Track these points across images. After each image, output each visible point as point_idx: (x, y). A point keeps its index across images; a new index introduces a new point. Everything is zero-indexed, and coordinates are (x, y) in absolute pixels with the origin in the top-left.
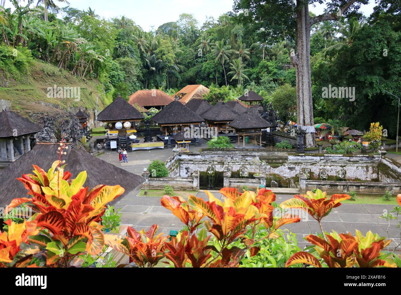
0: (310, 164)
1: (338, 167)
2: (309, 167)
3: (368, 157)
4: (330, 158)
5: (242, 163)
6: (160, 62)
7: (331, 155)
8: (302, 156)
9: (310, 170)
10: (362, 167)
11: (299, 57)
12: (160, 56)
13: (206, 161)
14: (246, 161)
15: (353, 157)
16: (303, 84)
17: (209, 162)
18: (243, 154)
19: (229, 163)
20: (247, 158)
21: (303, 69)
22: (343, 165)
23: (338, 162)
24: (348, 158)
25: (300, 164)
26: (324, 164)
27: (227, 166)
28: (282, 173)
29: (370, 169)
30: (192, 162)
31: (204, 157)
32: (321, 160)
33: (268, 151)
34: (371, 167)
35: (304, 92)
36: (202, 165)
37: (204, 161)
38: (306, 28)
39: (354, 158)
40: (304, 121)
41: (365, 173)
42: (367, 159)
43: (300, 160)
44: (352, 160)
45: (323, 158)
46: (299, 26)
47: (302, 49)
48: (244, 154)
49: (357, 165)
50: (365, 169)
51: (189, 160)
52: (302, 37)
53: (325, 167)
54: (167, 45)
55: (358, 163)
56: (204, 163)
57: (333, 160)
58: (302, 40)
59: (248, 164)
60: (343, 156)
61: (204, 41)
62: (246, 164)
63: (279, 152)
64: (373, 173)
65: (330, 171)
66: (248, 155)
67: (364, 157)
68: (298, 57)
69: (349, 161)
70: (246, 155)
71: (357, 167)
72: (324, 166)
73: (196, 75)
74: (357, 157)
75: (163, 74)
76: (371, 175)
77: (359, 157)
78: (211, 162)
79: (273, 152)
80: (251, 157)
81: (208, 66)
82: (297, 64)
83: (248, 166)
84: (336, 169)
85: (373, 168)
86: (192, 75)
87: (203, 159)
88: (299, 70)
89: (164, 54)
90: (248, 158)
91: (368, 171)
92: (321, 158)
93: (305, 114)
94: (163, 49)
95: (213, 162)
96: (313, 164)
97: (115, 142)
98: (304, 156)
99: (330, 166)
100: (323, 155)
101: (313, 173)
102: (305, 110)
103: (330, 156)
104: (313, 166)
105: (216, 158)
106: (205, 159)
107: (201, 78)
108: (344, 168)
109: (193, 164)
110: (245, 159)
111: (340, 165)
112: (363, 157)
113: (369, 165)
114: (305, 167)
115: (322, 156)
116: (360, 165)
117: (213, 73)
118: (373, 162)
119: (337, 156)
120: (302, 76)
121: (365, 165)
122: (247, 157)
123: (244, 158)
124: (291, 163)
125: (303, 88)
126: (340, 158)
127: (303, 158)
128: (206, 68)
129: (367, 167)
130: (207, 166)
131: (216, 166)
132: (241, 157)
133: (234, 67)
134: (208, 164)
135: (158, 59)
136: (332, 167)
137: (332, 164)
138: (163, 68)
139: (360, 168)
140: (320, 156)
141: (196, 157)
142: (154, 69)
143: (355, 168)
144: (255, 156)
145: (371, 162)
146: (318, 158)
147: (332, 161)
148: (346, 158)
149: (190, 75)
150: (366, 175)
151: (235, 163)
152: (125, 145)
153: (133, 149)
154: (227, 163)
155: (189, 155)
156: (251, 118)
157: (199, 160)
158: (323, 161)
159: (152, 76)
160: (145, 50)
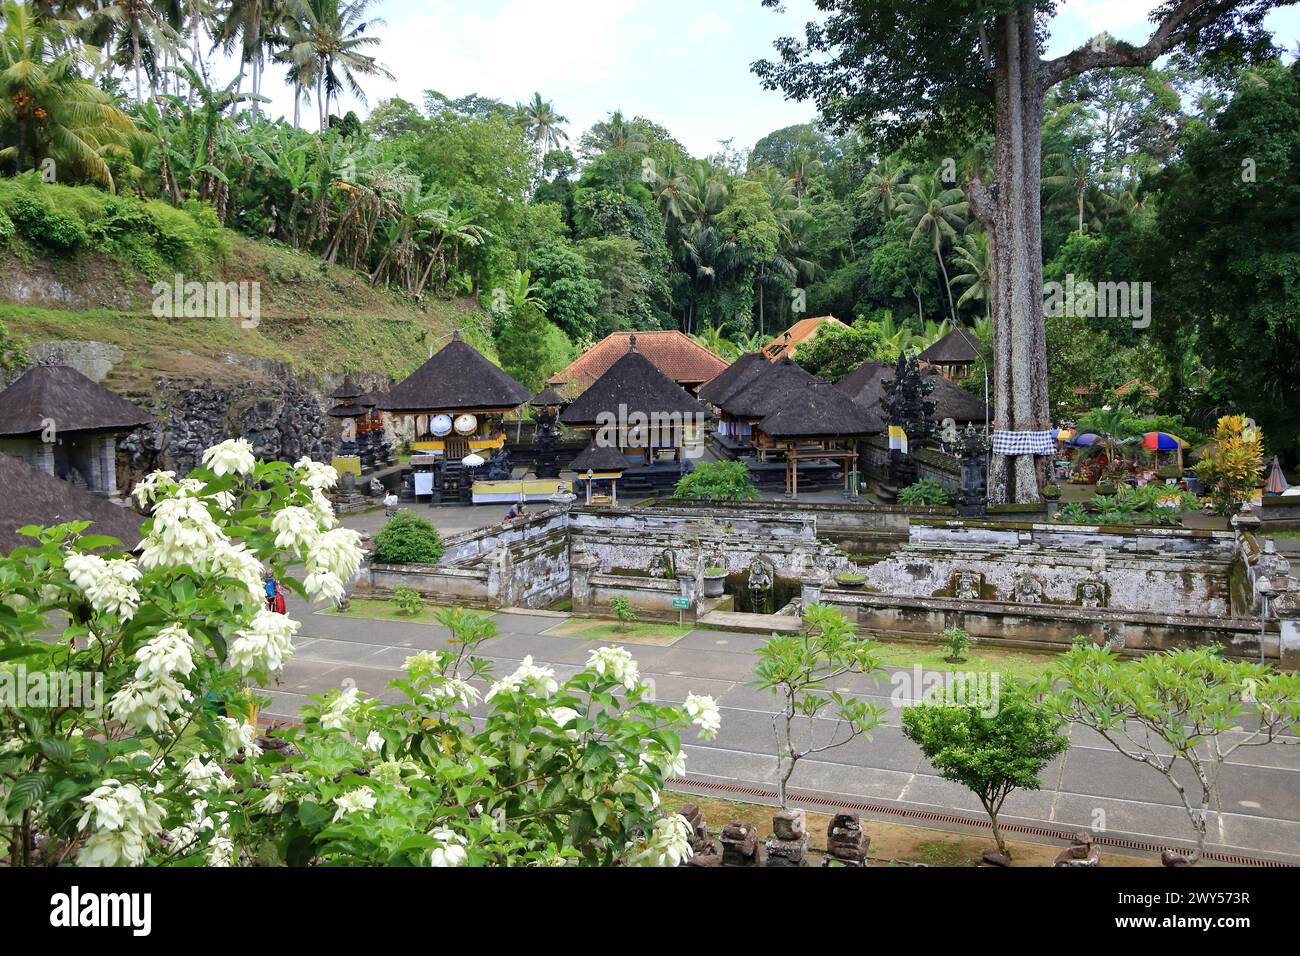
0: (980, 556)
1: (1078, 570)
2: (980, 566)
3: (1190, 538)
4: (1054, 537)
5: (757, 547)
6: (728, 251)
7: (1056, 528)
8: (955, 528)
9: (983, 576)
10: (1167, 573)
11: (1001, 196)
12: (730, 230)
13: (650, 535)
14: (773, 538)
15: (1135, 535)
16: (1009, 289)
17: (658, 541)
18: (762, 517)
19: (717, 543)
20: (774, 532)
21: (1010, 237)
23: (1081, 553)
24: (1119, 540)
25: (948, 556)
26: (1030, 559)
27: (710, 553)
29: (1198, 580)
30: (607, 539)
31: (643, 522)
32: (1023, 542)
34: (1200, 576)
35: (1013, 317)
36: (636, 549)
37: (643, 535)
38: (1024, 99)
39: (1140, 540)
40: (1011, 414)
41: (1179, 596)
42: (1188, 546)
43: (949, 544)
44: (1131, 546)
45: (1027, 536)
46: (1000, 93)
47: (1010, 168)
48: (766, 517)
49: (1150, 565)
50: (1180, 583)
51: (599, 532)
52: (1009, 129)
53: (1035, 570)
54: (755, 196)
55: (1154, 557)
56: (641, 541)
57: (1065, 545)
58: (1009, 138)
59: (777, 549)
60: (1099, 533)
61: (880, 179)
62: (772, 548)
63: (899, 517)
64: (1210, 596)
65: (1054, 586)
66: (777, 521)
67: (1177, 537)
68: (995, 198)
69: (1123, 550)
70: (770, 521)
71: (1149, 573)
72: (1031, 565)
73: (854, 290)
74: (1152, 536)
75: (742, 288)
76: (1204, 605)
77: (1159, 536)
78: (663, 541)
79: (881, 515)
80: (787, 528)
81: (889, 259)
82: (991, 222)
83: (775, 558)
84: (1072, 576)
85: (1209, 577)
86: (840, 289)
87: (641, 530)
88: (999, 240)
89: (744, 225)
90: (779, 532)
91: (1188, 587)
92: (1023, 537)
93: (1014, 389)
94: (741, 207)
95: (670, 540)
96: (992, 557)
97: (430, 476)
98: (963, 527)
99: (1052, 567)
100: (1027, 526)
101: (993, 588)
102: (1015, 377)
103: (1054, 532)
104: (993, 565)
105: (680, 528)
106: (647, 531)
107: (869, 300)
109: (610, 543)
110: (768, 535)
112: (1171, 537)
113: (1193, 567)
114: (964, 565)
115: (1024, 531)
116: (1161, 564)
117: (906, 282)
118: (1210, 557)
119: (1078, 533)
120: (1009, 261)
121: (1180, 566)
122: (776, 527)
123: (765, 531)
124: (916, 550)
125: (1009, 302)
126: (1091, 538)
127: (961, 535)
128: (882, 265)
129: (1187, 575)
130: (651, 550)
131: (679, 553)
132: (755, 526)
133: (970, 260)
134: (655, 546)
135: (723, 239)
136: (1059, 570)
137: (1060, 559)
138: (741, 269)
139: (1161, 576)
140: (1017, 530)
141: (620, 521)
142: (709, 271)
143: (1143, 575)
144: (801, 524)
145: (1204, 557)
146: (1010, 538)
147: (1059, 550)
148: (1110, 538)
149: (833, 292)
150: (1185, 603)
151: (736, 545)
152: (455, 485)
153: (475, 499)
154: (712, 544)
155: (600, 515)
157: (628, 532)
158: (1027, 549)
159: (706, 295)
160: (686, 213)
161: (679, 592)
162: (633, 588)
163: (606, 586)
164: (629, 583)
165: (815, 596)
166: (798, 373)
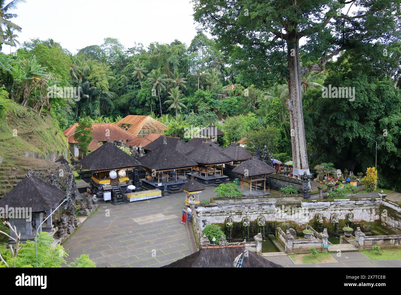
0: (322, 209)
1: (346, 211)
2: (322, 212)
3: (371, 200)
4: (339, 202)
5: (259, 212)
6: (93, 89)
7: (340, 200)
8: (314, 202)
9: (323, 215)
10: (367, 209)
11: (294, 103)
12: (93, 83)
13: (224, 212)
14: (263, 209)
15: (358, 201)
16: (298, 130)
17: (227, 213)
18: (260, 203)
19: (246, 212)
20: (263, 207)
21: (297, 115)
22: (351, 209)
23: (346, 206)
24: (354, 202)
25: (313, 210)
26: (334, 209)
27: (245, 216)
28: (297, 220)
29: (374, 211)
30: (210, 215)
31: (221, 208)
32: (331, 205)
33: (277, 197)
34: (374, 210)
35: (299, 138)
36: (220, 217)
37: (221, 212)
38: (298, 77)
39: (359, 201)
40: (301, 165)
41: (369, 215)
42: (370, 202)
43: (313, 206)
44: (357, 203)
45: (333, 203)
46: (292, 75)
47: (296, 96)
48: (261, 203)
49: (363, 208)
50: (369, 212)
51: (206, 212)
52: (295, 85)
53: (336, 212)
54: (101, 72)
55: (363, 206)
56: (221, 214)
57: (342, 204)
58: (295, 88)
59: (265, 212)
60: (350, 201)
61: (138, 69)
62: (264, 212)
63: (288, 198)
64: (376, 215)
65: (340, 215)
66: (265, 204)
67: (368, 200)
68: (292, 104)
69: (356, 205)
70: (262, 204)
71: (363, 210)
72: (335, 211)
73: (129, 102)
74: (362, 200)
75: (96, 102)
76: (375, 217)
77: (364, 200)
78: (229, 213)
79: (282, 198)
80: (267, 206)
81: (144, 94)
82: (291, 111)
83: (265, 215)
85: (376, 210)
86: (125, 102)
87: (221, 210)
88: (294, 116)
89: (97, 81)
90: (265, 207)
91: (371, 213)
92: (331, 203)
93: (301, 158)
94: (97, 75)
95: (231, 213)
96: (325, 209)
97: (110, 193)
98: (316, 202)
99: (340, 211)
100: (333, 200)
101: (326, 218)
102: (302, 155)
103: (339, 201)
104: (325, 211)
105: (233, 209)
106: (222, 211)
107: (135, 106)
108: (352, 211)
109: (210, 216)
110: (261, 208)
111: (348, 208)
112: (366, 200)
113: (372, 207)
114: (318, 212)
115: (332, 201)
116: (365, 207)
118: (375, 205)
119: (345, 201)
120: (297, 122)
121: (369, 208)
122: (264, 206)
123: (260, 207)
125: (298, 133)
126: (348, 202)
127: (316, 204)
128: (142, 96)
129: (371, 210)
130: (225, 217)
131: (234, 217)
132: (257, 206)
133: (172, 96)
134: (226, 215)
135: (91, 86)
136: (342, 211)
137: (341, 208)
138: (97, 95)
139: (365, 210)
140: (330, 201)
141: (213, 208)
142: (88, 96)
143: (361, 210)
144: (272, 204)
145: (374, 205)
146: (328, 204)
147: (341, 206)
148: (352, 201)
149: (123, 103)
150: (371, 217)
151: (252, 212)
152: (121, 196)
153: (131, 201)
154: (245, 213)
155: (206, 207)
156: (257, 165)
157: (216, 211)
158: (333, 206)
159: (85, 103)
160: (78, 76)
161: (322, 242)
162: (307, 243)
163: (298, 243)
164: (305, 242)
165: (362, 239)
166: (215, 149)
